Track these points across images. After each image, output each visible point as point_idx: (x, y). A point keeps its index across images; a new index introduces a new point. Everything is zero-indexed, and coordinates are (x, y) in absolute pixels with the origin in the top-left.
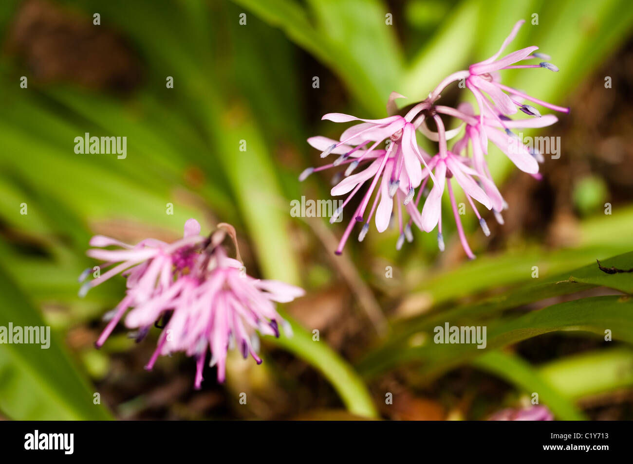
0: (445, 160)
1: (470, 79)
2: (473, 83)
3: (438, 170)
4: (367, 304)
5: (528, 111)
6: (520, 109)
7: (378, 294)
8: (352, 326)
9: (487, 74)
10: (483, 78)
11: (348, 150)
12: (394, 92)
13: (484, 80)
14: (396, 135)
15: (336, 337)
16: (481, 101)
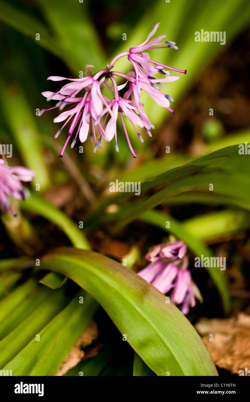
0: (118, 102)
1: (130, 56)
2: (131, 57)
3: (114, 108)
4: (86, 191)
5: (162, 72)
6: (158, 71)
7: (92, 186)
8: (78, 203)
9: (139, 53)
10: (137, 55)
11: (64, 98)
12: (88, 64)
13: (137, 56)
14: (89, 87)
15: (70, 210)
16: (137, 68)
